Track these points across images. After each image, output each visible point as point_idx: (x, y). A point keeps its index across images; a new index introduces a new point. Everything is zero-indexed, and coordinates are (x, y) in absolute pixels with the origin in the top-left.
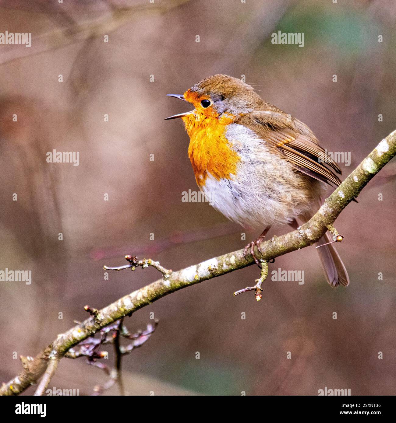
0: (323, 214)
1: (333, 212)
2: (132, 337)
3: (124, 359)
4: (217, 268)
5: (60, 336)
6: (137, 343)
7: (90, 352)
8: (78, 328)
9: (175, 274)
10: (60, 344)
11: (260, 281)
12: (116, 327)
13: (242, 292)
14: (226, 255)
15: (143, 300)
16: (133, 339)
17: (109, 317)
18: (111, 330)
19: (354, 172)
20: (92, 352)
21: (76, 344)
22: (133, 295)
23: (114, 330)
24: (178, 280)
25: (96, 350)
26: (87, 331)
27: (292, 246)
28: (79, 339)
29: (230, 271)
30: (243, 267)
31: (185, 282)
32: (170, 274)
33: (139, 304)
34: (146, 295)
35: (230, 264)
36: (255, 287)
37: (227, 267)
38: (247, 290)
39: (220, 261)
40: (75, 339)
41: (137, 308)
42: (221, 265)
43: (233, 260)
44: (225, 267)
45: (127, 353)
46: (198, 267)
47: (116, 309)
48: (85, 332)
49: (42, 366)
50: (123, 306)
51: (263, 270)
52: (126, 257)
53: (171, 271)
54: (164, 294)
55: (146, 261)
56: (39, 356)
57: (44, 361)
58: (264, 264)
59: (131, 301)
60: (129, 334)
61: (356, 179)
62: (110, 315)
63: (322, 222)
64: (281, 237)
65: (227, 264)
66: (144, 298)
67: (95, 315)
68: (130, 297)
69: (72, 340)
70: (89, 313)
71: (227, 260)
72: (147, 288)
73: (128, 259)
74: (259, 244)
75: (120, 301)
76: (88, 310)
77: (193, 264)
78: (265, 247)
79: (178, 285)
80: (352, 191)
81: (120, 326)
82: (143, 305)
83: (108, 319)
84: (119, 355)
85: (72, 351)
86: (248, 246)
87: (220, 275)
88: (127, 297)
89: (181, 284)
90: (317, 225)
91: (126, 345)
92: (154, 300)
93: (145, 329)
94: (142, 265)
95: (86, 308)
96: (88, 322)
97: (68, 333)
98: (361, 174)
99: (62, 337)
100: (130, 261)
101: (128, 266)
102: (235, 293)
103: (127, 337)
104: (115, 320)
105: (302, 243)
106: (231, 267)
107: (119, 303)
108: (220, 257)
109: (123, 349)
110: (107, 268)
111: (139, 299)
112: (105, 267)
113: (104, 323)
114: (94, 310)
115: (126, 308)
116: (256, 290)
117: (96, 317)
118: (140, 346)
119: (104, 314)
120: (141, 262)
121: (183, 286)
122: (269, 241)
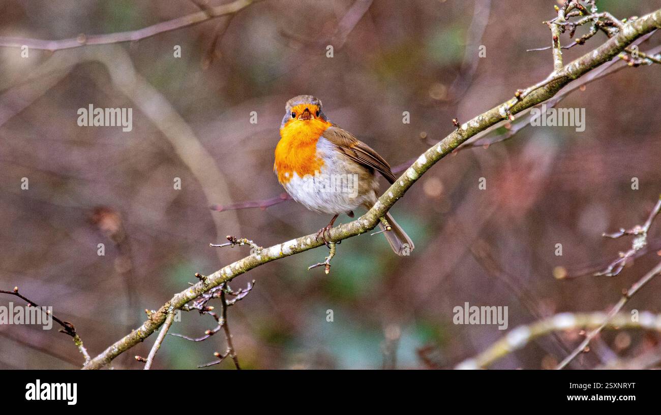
0: (377, 209)
1: (384, 208)
2: (234, 294)
3: (228, 308)
4: (296, 247)
5: (176, 295)
6: (239, 297)
7: (200, 306)
8: (190, 289)
9: (265, 251)
10: (176, 301)
11: (329, 258)
12: (220, 287)
13: (315, 267)
14: (304, 237)
15: (240, 270)
16: (236, 295)
17: (214, 282)
18: (217, 290)
19: (401, 178)
20: (202, 307)
21: (189, 301)
22: (233, 265)
23: (219, 290)
24: (267, 255)
25: (205, 305)
26: (197, 292)
27: (354, 232)
28: (191, 298)
29: (307, 250)
30: (316, 247)
31: (272, 257)
32: (261, 250)
33: (237, 273)
34: (242, 266)
35: (306, 244)
36: (325, 263)
37: (304, 246)
38: (318, 266)
39: (299, 242)
40: (188, 298)
41: (236, 275)
42: (299, 245)
43: (308, 241)
44: (303, 247)
45: (231, 305)
46: (282, 246)
47: (219, 276)
48: (195, 293)
49: (163, 318)
50: (225, 273)
51: (332, 250)
52: (227, 237)
53: (262, 248)
54: (256, 266)
55: (243, 240)
56: (161, 310)
57: (164, 314)
58: (332, 245)
59: (231, 270)
60: (232, 291)
61: (402, 184)
62: (215, 281)
63: (376, 215)
64: (345, 225)
65: (304, 245)
66: (241, 268)
67: (204, 279)
68: (230, 267)
69: (185, 299)
70: (199, 279)
71: (305, 241)
72: (243, 260)
73: (229, 239)
74: (329, 230)
75: (222, 269)
76: (198, 276)
77: (279, 243)
78: (333, 232)
79: (267, 259)
80: (399, 192)
81: (225, 287)
82: (240, 273)
83: (213, 283)
84: (225, 305)
85: (186, 305)
86: (320, 231)
87: (299, 252)
88: (228, 266)
89: (269, 258)
90: (372, 217)
91: (230, 299)
92: (248, 270)
93: (246, 288)
94: (240, 243)
95: (196, 274)
96: (198, 285)
97: (183, 293)
98: (406, 180)
99: (178, 296)
100: (230, 239)
101: (229, 244)
102: (309, 268)
103: (230, 294)
104: (219, 284)
105: (361, 230)
106: (307, 247)
107: (222, 271)
108: (299, 239)
109: (227, 302)
110: (212, 245)
111: (237, 269)
112: (211, 244)
113: (210, 286)
114: (203, 276)
115: (227, 275)
116: (325, 265)
117: (204, 281)
118: (241, 299)
119: (211, 278)
120: (238, 241)
121: (271, 260)
122: (336, 228)
